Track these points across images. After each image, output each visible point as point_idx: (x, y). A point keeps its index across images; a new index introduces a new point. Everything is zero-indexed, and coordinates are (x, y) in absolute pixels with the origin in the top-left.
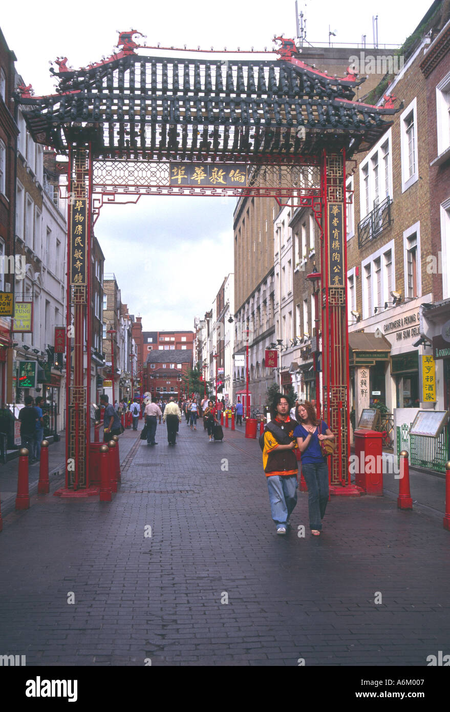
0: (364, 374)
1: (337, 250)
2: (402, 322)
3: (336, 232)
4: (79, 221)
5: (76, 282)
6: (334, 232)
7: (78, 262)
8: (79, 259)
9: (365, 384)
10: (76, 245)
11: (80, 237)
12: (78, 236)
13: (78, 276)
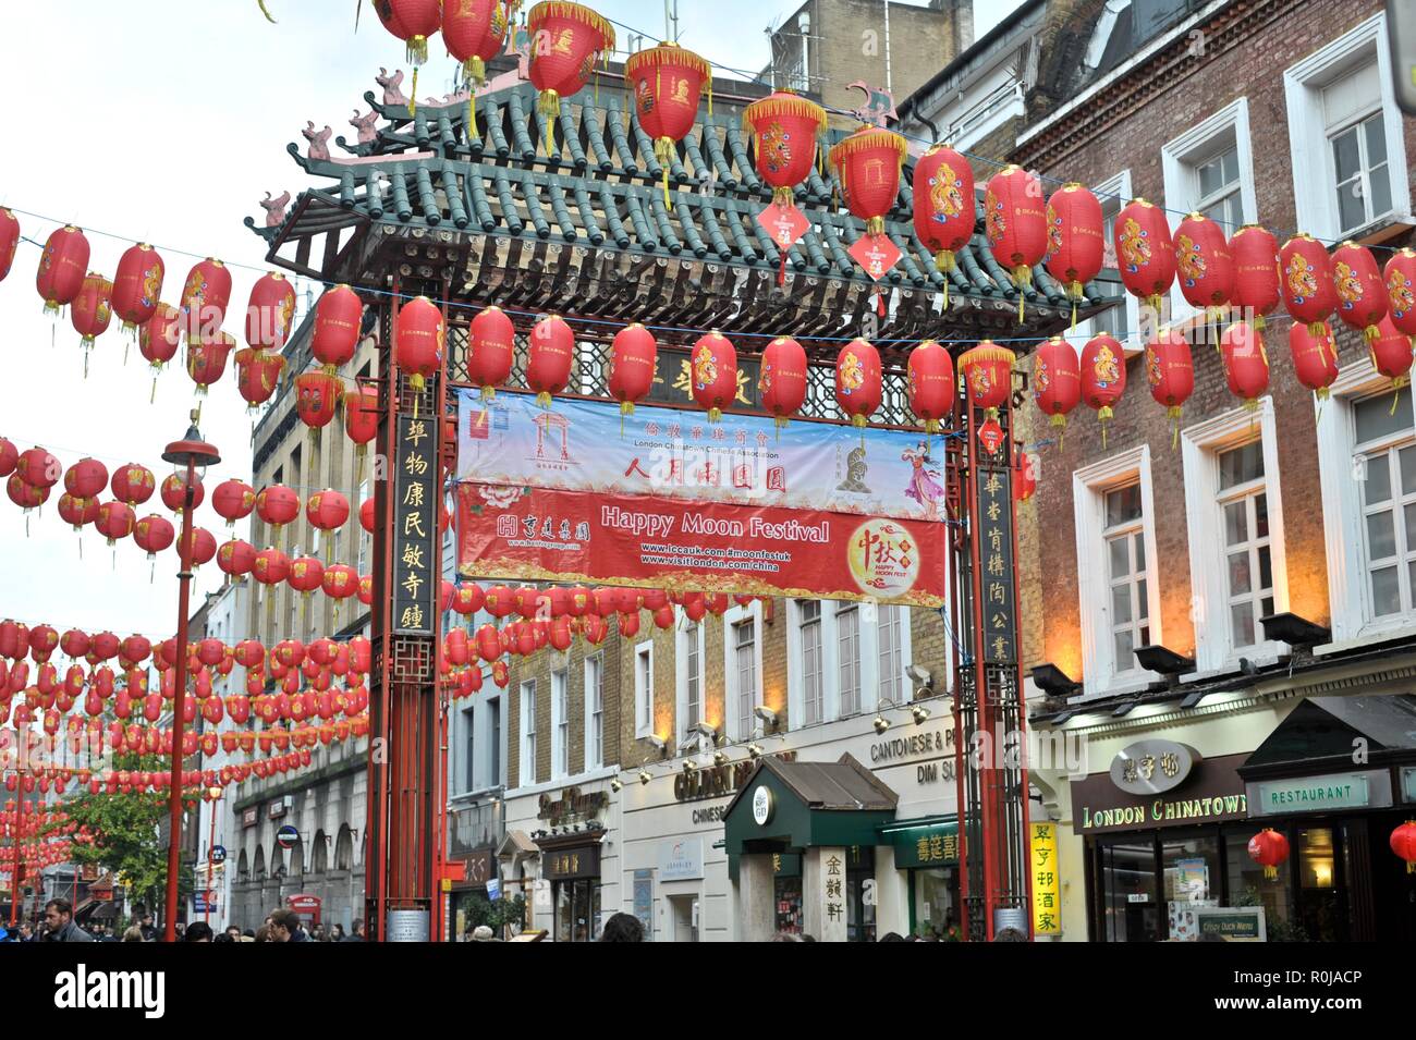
0: (834, 864)
1: (1000, 578)
2: (938, 740)
3: (995, 535)
4: (416, 473)
5: (407, 627)
6: (991, 534)
7: (413, 576)
8: (415, 568)
9: (838, 889)
10: (407, 533)
11: (417, 514)
12: (413, 509)
13: (413, 611)
